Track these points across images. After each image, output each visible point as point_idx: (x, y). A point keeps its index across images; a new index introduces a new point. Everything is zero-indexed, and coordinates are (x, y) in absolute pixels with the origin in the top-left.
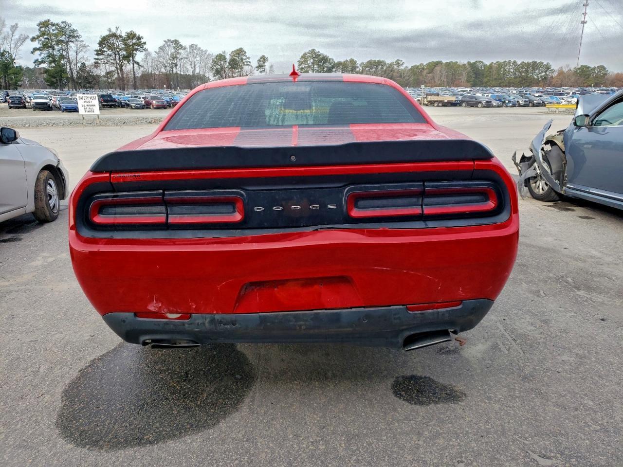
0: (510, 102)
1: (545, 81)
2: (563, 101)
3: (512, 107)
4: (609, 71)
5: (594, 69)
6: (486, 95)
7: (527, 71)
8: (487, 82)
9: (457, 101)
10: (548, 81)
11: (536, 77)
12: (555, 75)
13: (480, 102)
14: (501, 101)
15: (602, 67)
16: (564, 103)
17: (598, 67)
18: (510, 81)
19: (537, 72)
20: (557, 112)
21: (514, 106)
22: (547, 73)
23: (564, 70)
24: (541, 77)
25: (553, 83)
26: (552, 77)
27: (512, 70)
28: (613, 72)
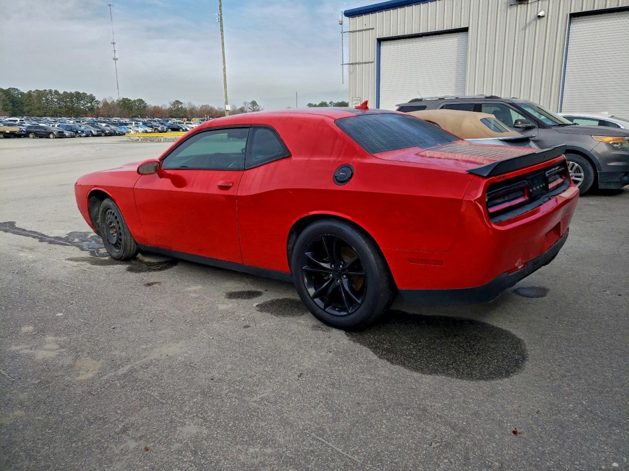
0: (83, 132)
1: (93, 111)
2: (131, 130)
3: (85, 137)
4: (148, 104)
5: (135, 101)
6: (51, 125)
7: (72, 101)
8: (30, 111)
9: (21, 131)
10: (96, 113)
11: (82, 107)
12: (100, 106)
13: (51, 133)
14: (73, 131)
15: (141, 100)
16: (132, 132)
17: (137, 100)
18: (56, 111)
19: (82, 102)
20: (140, 141)
21: (87, 136)
22: (93, 104)
23: (108, 101)
24: (88, 107)
25: (101, 114)
26: (98, 108)
27: (56, 100)
28: (151, 105)
